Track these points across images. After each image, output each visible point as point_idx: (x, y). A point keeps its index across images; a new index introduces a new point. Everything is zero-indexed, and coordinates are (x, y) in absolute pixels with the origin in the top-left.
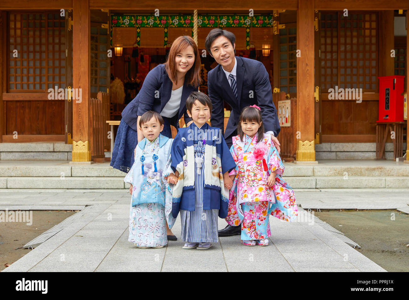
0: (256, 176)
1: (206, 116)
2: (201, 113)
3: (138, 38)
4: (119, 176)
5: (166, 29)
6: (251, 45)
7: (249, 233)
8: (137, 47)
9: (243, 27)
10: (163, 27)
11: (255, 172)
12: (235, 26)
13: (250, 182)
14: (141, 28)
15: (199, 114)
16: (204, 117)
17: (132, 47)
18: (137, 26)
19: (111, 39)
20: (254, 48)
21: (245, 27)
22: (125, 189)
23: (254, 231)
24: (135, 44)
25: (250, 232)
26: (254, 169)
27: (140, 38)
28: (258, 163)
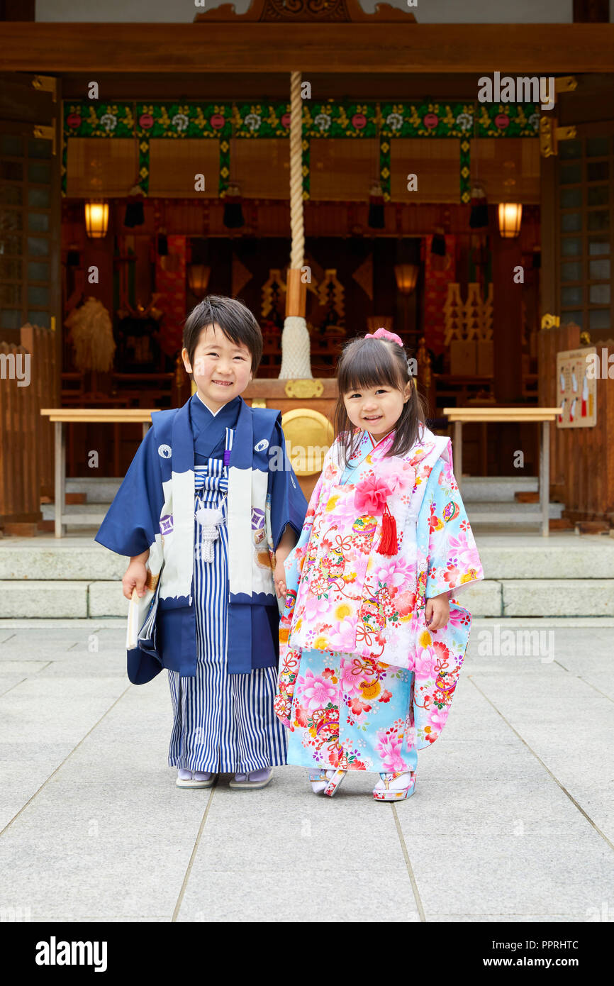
0: (343, 567)
1: (236, 378)
2: (224, 366)
3: (144, 169)
4: (74, 577)
5: (225, 143)
6: (475, 190)
7: (313, 744)
8: (140, 196)
9: (452, 137)
10: (216, 137)
11: (345, 553)
12: (426, 134)
13: (322, 581)
14: (151, 141)
15: (214, 369)
16: (230, 380)
17: (124, 195)
18: (140, 135)
19: (62, 174)
20: (484, 199)
21: (457, 137)
22: (91, 618)
23: (329, 740)
24: (134, 186)
25: (317, 741)
26: (345, 542)
27: (148, 169)
28: (362, 524)
